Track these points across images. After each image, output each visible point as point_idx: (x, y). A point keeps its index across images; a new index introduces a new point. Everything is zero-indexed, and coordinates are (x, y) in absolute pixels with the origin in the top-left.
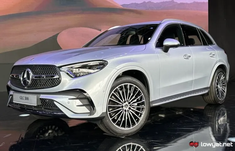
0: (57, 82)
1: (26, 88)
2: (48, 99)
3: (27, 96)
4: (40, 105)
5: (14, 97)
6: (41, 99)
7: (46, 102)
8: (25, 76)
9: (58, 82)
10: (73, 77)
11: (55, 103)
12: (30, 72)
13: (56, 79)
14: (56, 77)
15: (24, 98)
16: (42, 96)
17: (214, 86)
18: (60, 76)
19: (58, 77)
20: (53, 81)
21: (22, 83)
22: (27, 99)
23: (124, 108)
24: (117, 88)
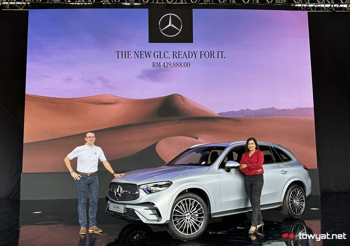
0: (137, 196)
1: (118, 199)
2: (131, 209)
3: (118, 205)
4: (126, 213)
5: (110, 206)
6: (126, 208)
7: (130, 211)
8: (118, 191)
10: (148, 193)
11: (135, 211)
12: (121, 188)
13: (137, 194)
14: (137, 193)
15: (116, 207)
16: (128, 206)
17: (287, 201)
18: (139, 192)
19: (138, 193)
20: (135, 195)
21: (116, 196)
22: (118, 207)
23: (186, 218)
24: (180, 202)
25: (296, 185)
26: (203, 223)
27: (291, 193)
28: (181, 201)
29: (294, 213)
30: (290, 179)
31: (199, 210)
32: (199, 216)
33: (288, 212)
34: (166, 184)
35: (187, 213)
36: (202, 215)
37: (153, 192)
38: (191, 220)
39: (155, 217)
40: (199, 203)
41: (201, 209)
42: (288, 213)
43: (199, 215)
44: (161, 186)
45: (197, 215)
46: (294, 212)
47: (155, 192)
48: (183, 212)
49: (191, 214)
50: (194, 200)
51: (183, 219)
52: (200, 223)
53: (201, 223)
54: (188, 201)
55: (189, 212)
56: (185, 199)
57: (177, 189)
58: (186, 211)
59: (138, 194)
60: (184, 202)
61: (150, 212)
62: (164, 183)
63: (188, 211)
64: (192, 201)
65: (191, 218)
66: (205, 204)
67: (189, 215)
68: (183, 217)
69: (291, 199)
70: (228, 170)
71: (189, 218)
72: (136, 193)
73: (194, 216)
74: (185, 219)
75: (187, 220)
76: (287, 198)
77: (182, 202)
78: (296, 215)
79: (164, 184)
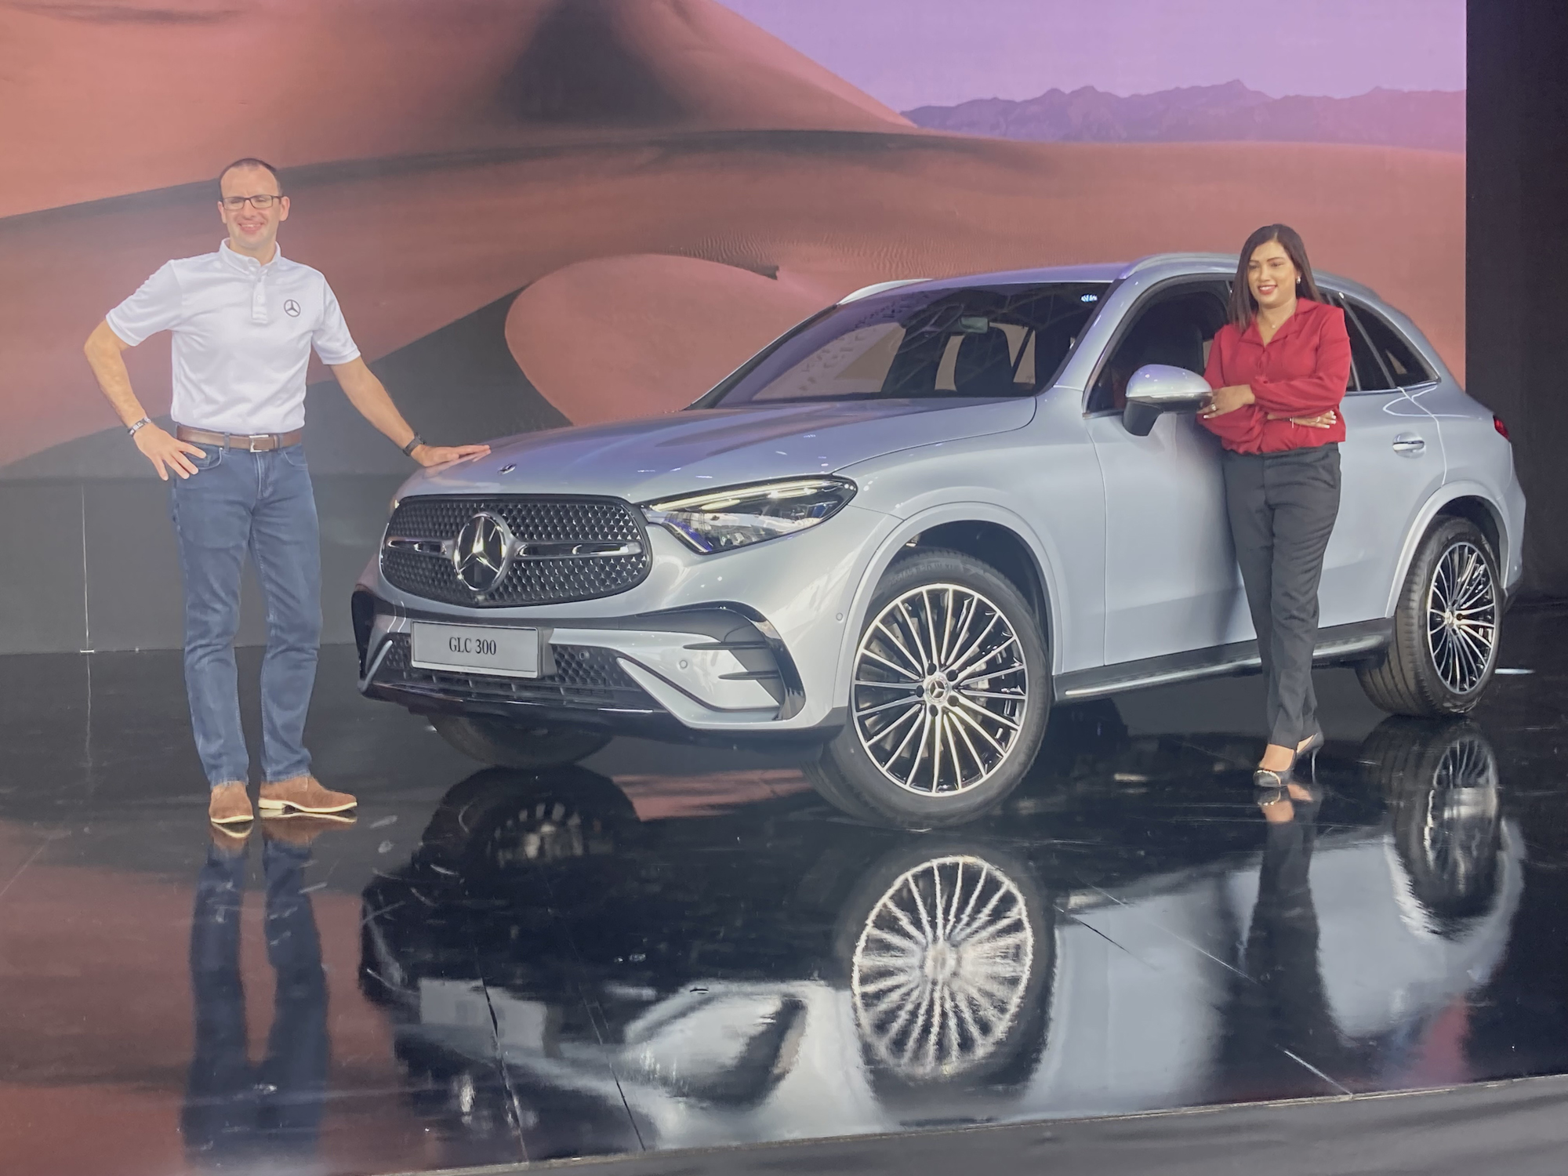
0: (630, 573)
1: (480, 598)
2: (588, 648)
3: (488, 634)
4: (552, 678)
5: (417, 645)
6: (554, 647)
7: (579, 664)
8: (478, 547)
9: (635, 572)
10: (705, 551)
11: (622, 662)
12: (502, 527)
13: (629, 557)
14: (629, 549)
15: (473, 646)
16: (562, 637)
18: (645, 545)
19: (638, 551)
20: (602, 568)
22: (488, 647)
23: (925, 697)
24: (897, 606)
25: (1461, 525)
26: (1019, 729)
27: (1438, 568)
28: (898, 601)
29: (1447, 683)
30: (1433, 488)
31: (994, 658)
32: (995, 685)
33: (1417, 675)
34: (821, 495)
35: (932, 670)
36: (1017, 679)
37: (730, 547)
38: (957, 710)
39: (758, 694)
40: (999, 613)
41: (1009, 649)
42: (1419, 682)
43: (990, 681)
44: (783, 508)
45: (983, 683)
46: (1445, 674)
47: (742, 545)
48: (907, 665)
49: (952, 676)
50: (972, 596)
51: (910, 706)
52: (1001, 730)
53: (1007, 730)
54: (936, 597)
55: (941, 666)
56: (924, 589)
57: (884, 523)
58: (929, 656)
59: (639, 556)
60: (915, 605)
61: (728, 661)
62: (807, 489)
63: (935, 661)
64: (959, 598)
65: (953, 701)
66: (1029, 622)
67: (941, 686)
68: (906, 693)
69: (1437, 604)
70: (1142, 419)
71: (942, 704)
72: (624, 550)
73: (967, 687)
74: (923, 703)
75: (934, 711)
76: (1416, 597)
77: (903, 602)
78: (1454, 696)
79: (808, 492)
